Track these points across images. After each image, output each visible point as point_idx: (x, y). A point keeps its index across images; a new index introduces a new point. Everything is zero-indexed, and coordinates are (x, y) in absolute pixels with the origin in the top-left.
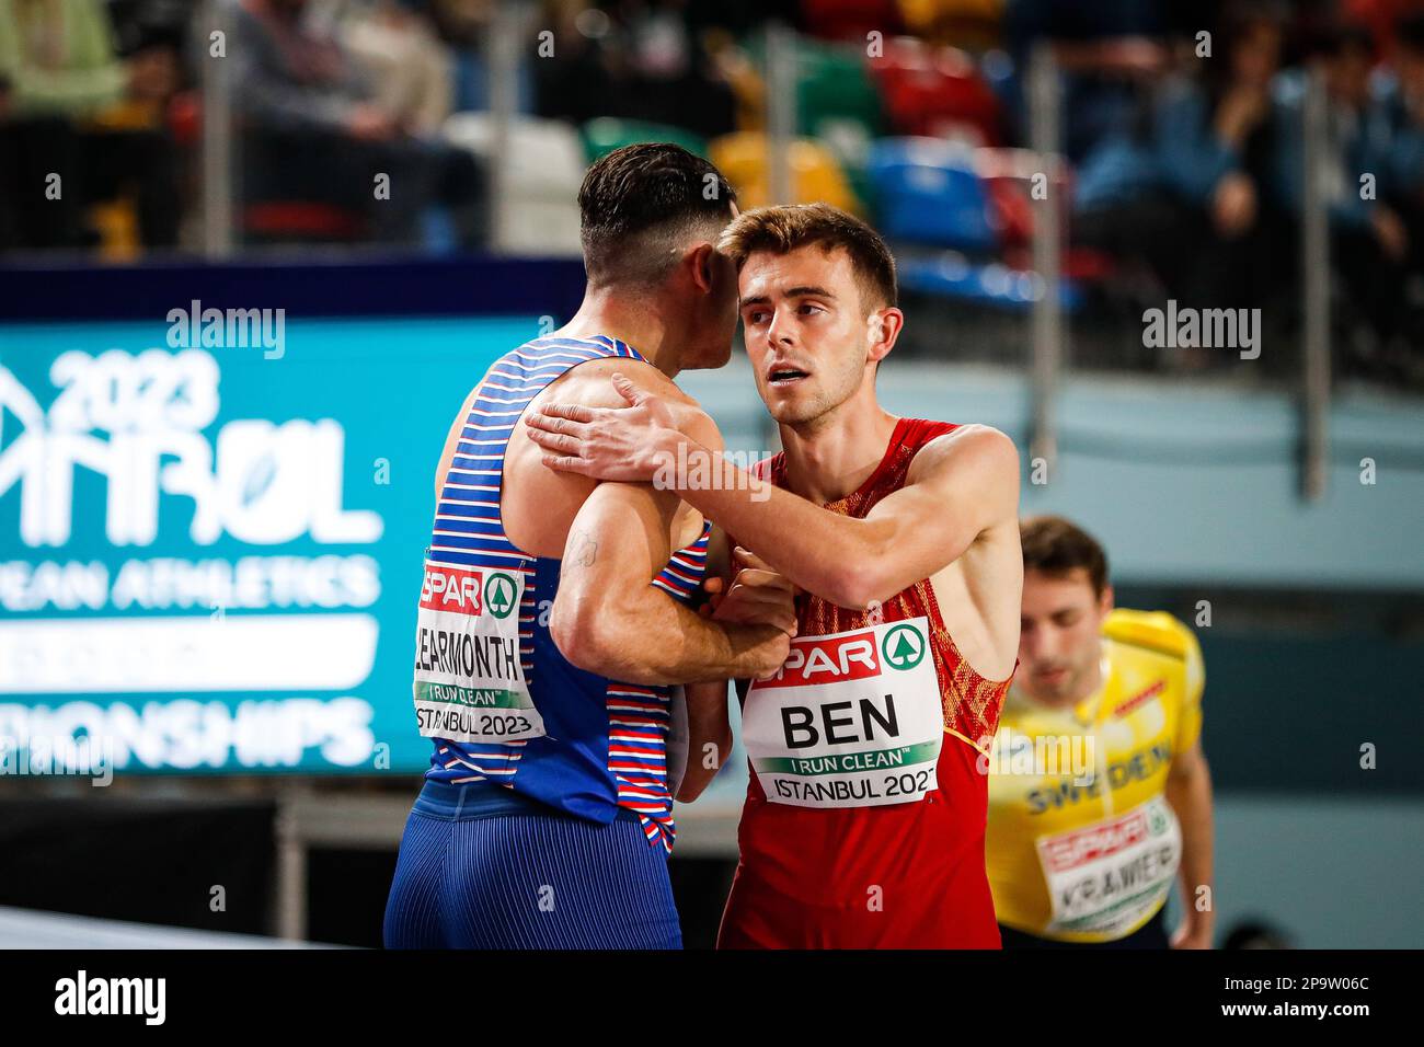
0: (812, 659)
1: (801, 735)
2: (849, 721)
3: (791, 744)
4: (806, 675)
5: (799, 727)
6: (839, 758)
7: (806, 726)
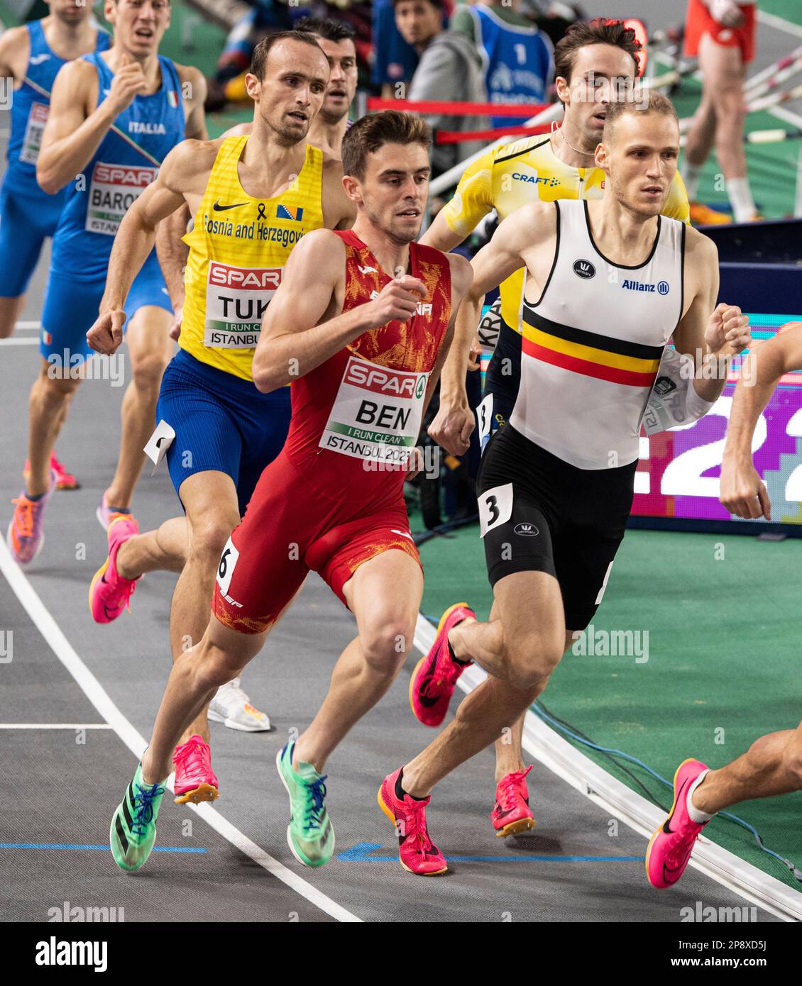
0: (391, 382)
1: (366, 417)
2: (390, 417)
3: (359, 419)
4: (383, 389)
5: (367, 412)
6: (375, 434)
7: (371, 413)
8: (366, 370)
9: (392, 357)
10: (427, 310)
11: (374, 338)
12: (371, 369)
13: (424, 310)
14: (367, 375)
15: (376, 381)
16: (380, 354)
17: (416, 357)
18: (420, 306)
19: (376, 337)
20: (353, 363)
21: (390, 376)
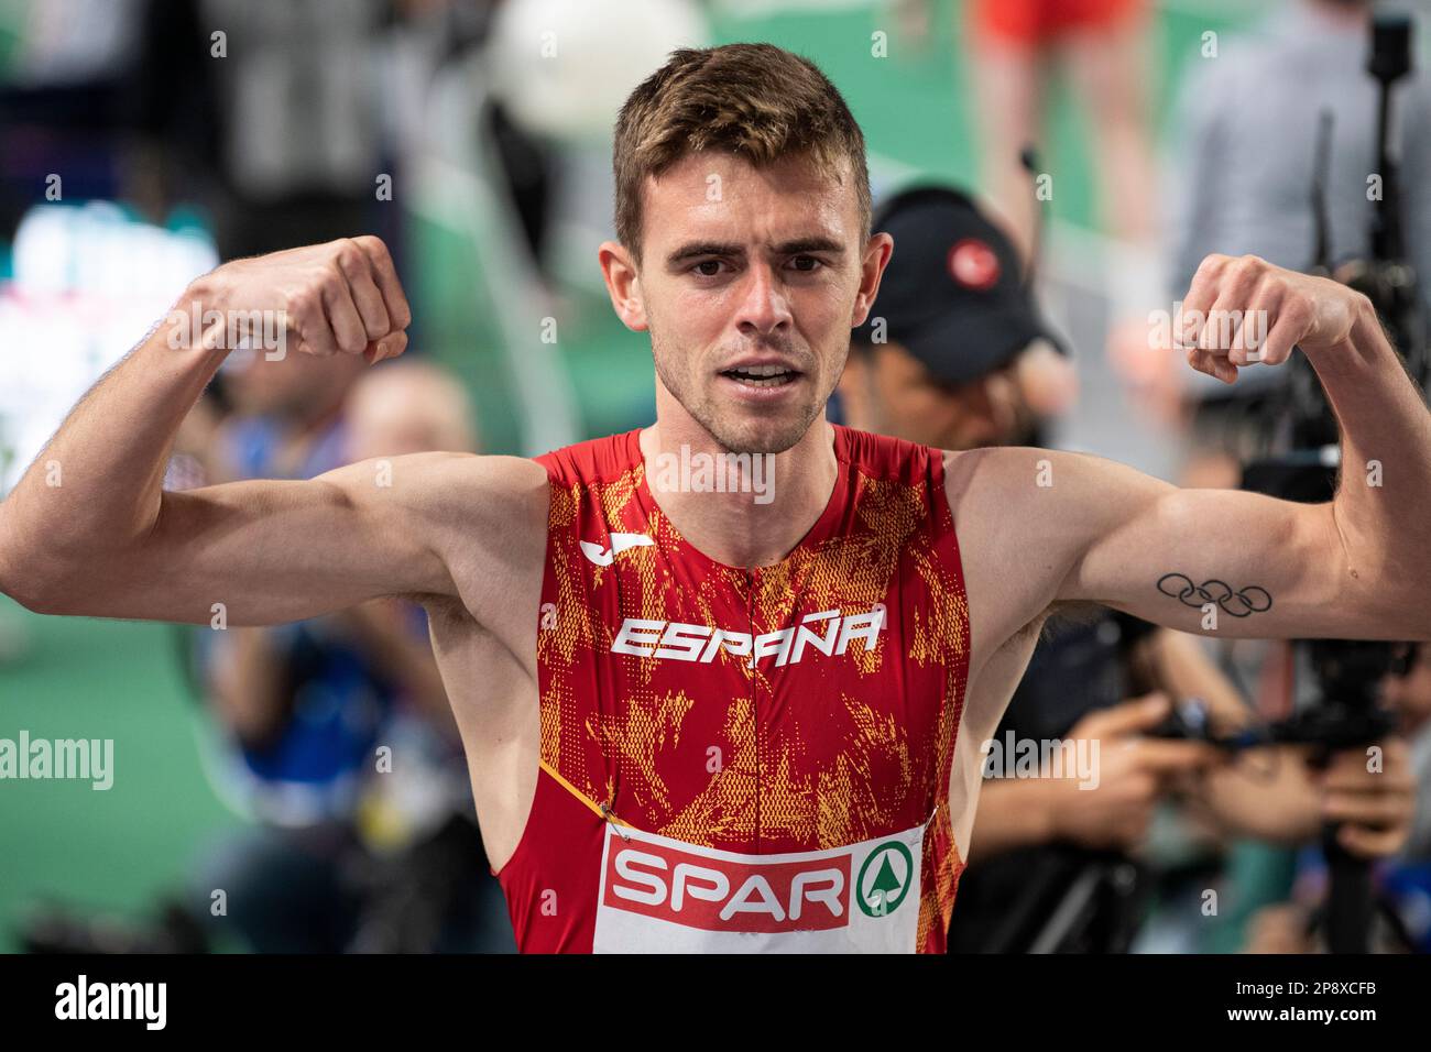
8: (660, 863)
9: (717, 815)
10: (859, 633)
11: (648, 768)
12: (674, 858)
13: (849, 634)
14: (667, 877)
15: (697, 892)
16: (678, 810)
17: (813, 798)
18: (835, 625)
19: (651, 763)
20: (621, 843)
21: (737, 875)
